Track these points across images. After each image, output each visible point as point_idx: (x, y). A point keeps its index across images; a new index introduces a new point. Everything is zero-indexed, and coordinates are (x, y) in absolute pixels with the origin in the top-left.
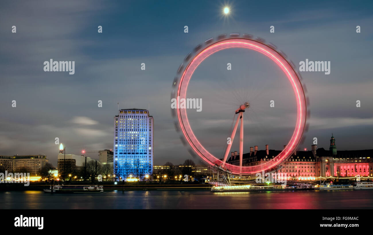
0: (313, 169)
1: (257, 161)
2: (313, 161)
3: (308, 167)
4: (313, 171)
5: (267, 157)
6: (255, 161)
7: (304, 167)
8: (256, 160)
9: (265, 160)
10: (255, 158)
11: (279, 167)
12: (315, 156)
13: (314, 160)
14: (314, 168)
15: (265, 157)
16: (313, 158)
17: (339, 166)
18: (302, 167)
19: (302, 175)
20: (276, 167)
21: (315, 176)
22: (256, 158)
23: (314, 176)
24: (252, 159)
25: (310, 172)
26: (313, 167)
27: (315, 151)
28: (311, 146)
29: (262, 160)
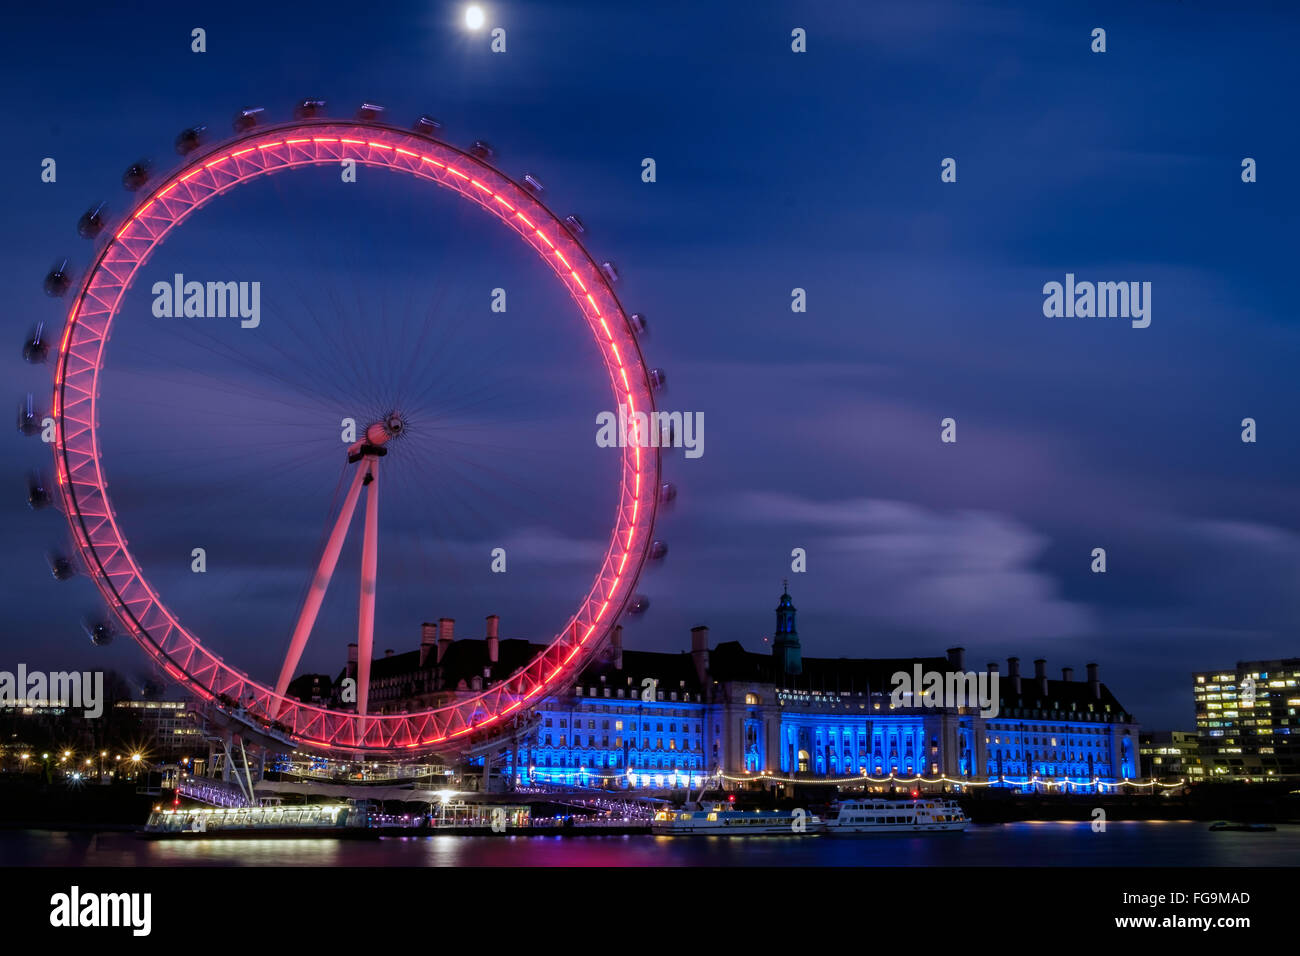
0: (692, 735)
1: (444, 688)
2: (693, 700)
3: (673, 728)
4: (693, 745)
5: (487, 673)
6: (436, 690)
7: (653, 727)
8: (441, 683)
9: (477, 685)
10: (437, 676)
11: (525, 723)
12: (703, 675)
13: (699, 698)
14: (697, 731)
15: (482, 674)
16: (695, 687)
17: (810, 728)
18: (647, 727)
19: (642, 763)
20: (512, 723)
21: (700, 768)
22: (440, 675)
23: (698, 768)
24: (426, 678)
25: (680, 748)
26: (692, 729)
27: (706, 655)
28: (690, 633)
29: (462, 684)
